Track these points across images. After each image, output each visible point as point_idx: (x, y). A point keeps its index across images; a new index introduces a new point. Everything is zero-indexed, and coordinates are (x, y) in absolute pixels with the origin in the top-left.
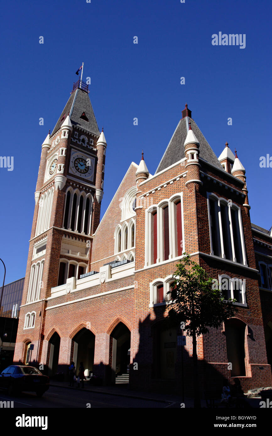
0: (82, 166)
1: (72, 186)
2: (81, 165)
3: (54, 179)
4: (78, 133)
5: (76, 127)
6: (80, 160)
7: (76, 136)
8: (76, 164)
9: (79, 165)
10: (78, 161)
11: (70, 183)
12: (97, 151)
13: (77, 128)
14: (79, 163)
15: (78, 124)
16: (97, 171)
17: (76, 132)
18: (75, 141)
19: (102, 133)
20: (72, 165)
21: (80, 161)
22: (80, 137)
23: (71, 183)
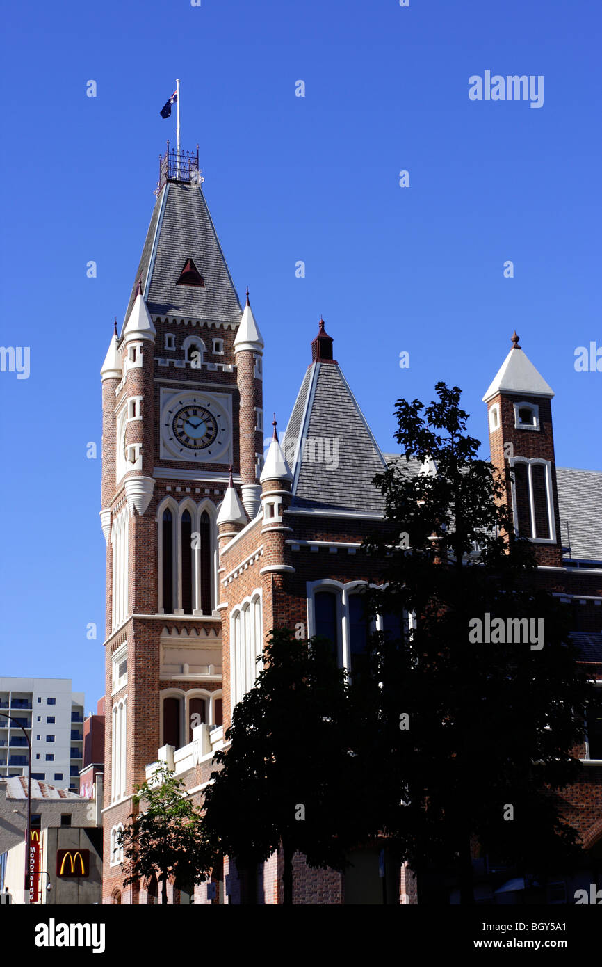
0: (195, 427)
1: (173, 494)
2: (192, 425)
3: (124, 488)
4: (174, 336)
5: (167, 320)
6: (191, 412)
7: (170, 345)
8: (178, 426)
9: (188, 429)
10: (183, 415)
11: (165, 488)
12: (235, 369)
13: (171, 321)
14: (188, 422)
15: (171, 307)
16: (241, 431)
17: (167, 335)
18: (167, 365)
19: (247, 309)
20: (165, 433)
21: (188, 416)
22: (182, 344)
23: (169, 489)
